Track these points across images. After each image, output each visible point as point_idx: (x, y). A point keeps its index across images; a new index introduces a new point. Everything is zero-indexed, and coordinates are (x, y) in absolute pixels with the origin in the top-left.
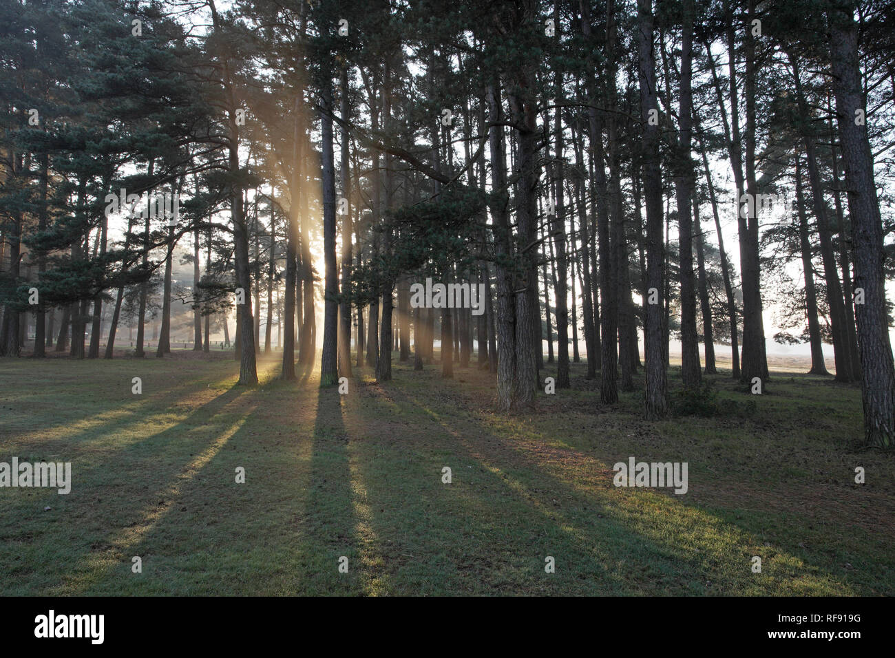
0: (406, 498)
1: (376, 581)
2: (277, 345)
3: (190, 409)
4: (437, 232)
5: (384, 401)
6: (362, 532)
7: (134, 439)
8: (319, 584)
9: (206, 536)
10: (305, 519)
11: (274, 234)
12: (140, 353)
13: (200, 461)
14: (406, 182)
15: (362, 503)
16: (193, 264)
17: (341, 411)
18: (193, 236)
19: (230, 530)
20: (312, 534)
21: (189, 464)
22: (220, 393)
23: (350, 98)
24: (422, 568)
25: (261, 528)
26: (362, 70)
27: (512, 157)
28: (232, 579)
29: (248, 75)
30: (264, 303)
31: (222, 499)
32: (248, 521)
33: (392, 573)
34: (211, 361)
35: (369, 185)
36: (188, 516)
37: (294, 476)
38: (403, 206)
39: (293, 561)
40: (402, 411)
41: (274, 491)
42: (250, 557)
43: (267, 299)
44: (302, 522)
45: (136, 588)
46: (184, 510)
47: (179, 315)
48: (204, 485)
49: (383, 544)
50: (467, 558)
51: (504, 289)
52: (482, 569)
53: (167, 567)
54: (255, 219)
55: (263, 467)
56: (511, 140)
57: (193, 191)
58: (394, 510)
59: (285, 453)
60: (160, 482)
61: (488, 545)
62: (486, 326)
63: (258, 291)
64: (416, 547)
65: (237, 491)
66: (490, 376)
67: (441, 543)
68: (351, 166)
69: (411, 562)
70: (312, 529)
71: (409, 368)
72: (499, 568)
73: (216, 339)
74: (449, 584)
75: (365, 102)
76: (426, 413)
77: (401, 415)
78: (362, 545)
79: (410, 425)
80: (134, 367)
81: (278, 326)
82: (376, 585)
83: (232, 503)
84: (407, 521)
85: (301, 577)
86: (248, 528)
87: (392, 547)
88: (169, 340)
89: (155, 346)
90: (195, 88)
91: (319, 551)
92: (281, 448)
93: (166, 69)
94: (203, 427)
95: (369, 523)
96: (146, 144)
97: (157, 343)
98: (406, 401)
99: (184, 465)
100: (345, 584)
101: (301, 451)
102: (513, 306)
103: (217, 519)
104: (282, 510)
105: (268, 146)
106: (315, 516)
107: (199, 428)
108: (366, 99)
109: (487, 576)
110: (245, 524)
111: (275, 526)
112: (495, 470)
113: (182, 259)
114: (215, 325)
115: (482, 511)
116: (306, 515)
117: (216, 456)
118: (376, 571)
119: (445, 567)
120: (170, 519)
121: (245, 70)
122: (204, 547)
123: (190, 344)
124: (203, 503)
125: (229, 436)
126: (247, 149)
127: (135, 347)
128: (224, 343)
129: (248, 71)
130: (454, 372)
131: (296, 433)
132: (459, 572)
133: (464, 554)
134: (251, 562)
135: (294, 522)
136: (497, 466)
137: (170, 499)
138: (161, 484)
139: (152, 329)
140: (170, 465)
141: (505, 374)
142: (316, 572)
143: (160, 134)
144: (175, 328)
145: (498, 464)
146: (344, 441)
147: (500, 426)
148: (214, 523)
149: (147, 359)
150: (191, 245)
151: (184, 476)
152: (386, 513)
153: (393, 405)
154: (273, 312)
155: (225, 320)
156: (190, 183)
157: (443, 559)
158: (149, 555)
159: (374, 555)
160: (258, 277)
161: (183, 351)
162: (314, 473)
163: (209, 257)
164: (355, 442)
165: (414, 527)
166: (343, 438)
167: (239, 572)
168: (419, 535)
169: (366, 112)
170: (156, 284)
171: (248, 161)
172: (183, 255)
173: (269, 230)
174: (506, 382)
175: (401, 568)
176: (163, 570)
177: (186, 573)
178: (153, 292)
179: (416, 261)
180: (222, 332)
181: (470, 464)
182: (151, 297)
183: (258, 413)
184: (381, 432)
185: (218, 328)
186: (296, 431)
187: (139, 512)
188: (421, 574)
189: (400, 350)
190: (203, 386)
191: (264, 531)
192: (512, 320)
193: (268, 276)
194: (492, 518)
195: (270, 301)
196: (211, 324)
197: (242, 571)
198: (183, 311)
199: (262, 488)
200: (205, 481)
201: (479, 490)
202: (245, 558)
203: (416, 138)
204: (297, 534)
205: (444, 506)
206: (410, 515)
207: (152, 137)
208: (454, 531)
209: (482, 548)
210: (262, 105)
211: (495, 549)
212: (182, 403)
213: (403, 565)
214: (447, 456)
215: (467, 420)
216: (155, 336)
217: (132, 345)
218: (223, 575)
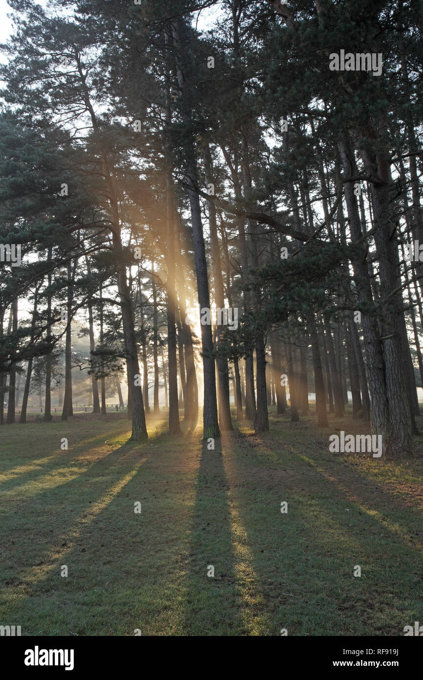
0: (285, 539)
1: (257, 619)
2: (165, 405)
3: (90, 462)
4: (300, 285)
5: (262, 450)
6: (244, 572)
7: (43, 489)
8: (204, 620)
9: (103, 574)
10: (190, 559)
11: (156, 304)
12: (48, 417)
13: (97, 507)
14: (271, 246)
15: (243, 544)
16: (88, 337)
17: (222, 460)
18: (88, 312)
19: (123, 569)
20: (197, 573)
21: (88, 510)
22: (115, 449)
23: (215, 176)
24: (302, 607)
25: (151, 567)
26: (223, 149)
27: (371, 213)
28: (124, 614)
29: (126, 167)
30: (151, 367)
31: (117, 540)
32: (139, 561)
33: (273, 611)
34: (108, 422)
35: (238, 252)
36: (87, 556)
37: (180, 519)
38: (267, 265)
39: (180, 598)
40: (280, 459)
41: (162, 533)
42: (141, 594)
43: (154, 363)
44: (187, 562)
45: (42, 620)
46: (84, 550)
47: (79, 382)
48: (101, 529)
49: (264, 583)
50: (347, 599)
51: (371, 336)
52: (364, 611)
53: (69, 602)
54: (139, 292)
55: (152, 512)
56: (369, 197)
57: (86, 272)
58: (274, 551)
59: (172, 500)
60: (64, 526)
61: (370, 586)
62: (357, 377)
63: (144, 357)
64: (296, 587)
65: (129, 534)
66: (365, 424)
67: (320, 584)
68: (219, 235)
69: (292, 601)
70: (197, 568)
71: (285, 420)
72: (381, 611)
73: (112, 402)
74: (329, 625)
75: (229, 178)
76: (302, 460)
77: (278, 462)
78: (243, 584)
79: (288, 471)
80: (43, 429)
81: (164, 388)
82: (258, 623)
83: (125, 545)
84: (287, 561)
85: (187, 613)
86: (140, 568)
87: (272, 587)
88: (72, 405)
89: (60, 411)
90: (81, 182)
91: (203, 589)
92: (169, 495)
93: (57, 168)
94: (100, 478)
95: (251, 563)
96: (44, 234)
97: (62, 408)
98: (284, 449)
99: (84, 511)
100: (228, 621)
101: (187, 496)
102: (381, 352)
103: (112, 559)
104: (169, 551)
105: (146, 227)
106: (200, 556)
107: (97, 479)
108: (229, 175)
109: (369, 618)
110: (136, 563)
111: (163, 565)
112: (372, 513)
113: (79, 333)
114: (110, 390)
115: (361, 553)
116: (191, 555)
117: (111, 503)
118: (258, 609)
119: (325, 607)
120: (72, 558)
121: (123, 162)
122: (100, 584)
123: (90, 408)
124: (100, 544)
125: (123, 485)
126: (129, 231)
127: (44, 412)
128: (119, 406)
129: (124, 163)
130: (329, 422)
131: (182, 482)
132: (340, 612)
133: (345, 595)
134: (141, 598)
135: (180, 562)
136: (375, 509)
137: (71, 541)
138: (64, 528)
139: (57, 396)
140: (72, 511)
141: (378, 420)
142: (201, 609)
143: (54, 224)
144: (77, 395)
145: (375, 507)
146: (225, 488)
147: (377, 471)
148: (109, 562)
149: (54, 422)
150: (86, 320)
151: (84, 521)
152: (266, 553)
153: (270, 453)
154: (159, 375)
155: (118, 385)
156: (83, 266)
157: (323, 599)
158: (53, 591)
159: (255, 593)
160: (145, 343)
161: (84, 414)
162: (198, 516)
163: (102, 328)
164: (236, 488)
165: (294, 567)
166: (224, 485)
167: (131, 607)
168: (299, 575)
169: (230, 187)
170: (58, 355)
171: (130, 242)
172: (80, 329)
173: (151, 301)
174: (380, 427)
175: (282, 607)
176: (65, 604)
177: (84, 607)
178: (56, 363)
179: (282, 314)
180: (117, 396)
181: (347, 507)
182: (54, 367)
183: (148, 464)
184: (261, 478)
185: (113, 393)
186: (182, 479)
187: (45, 552)
188: (302, 614)
189: (277, 404)
190: (100, 443)
191: (154, 570)
192: (381, 366)
193: (153, 343)
194: (371, 559)
195: (156, 365)
196: (107, 389)
197: (134, 607)
198: (83, 379)
199: (152, 531)
200: (101, 525)
201: (358, 532)
202: (136, 595)
203: (278, 205)
204: (183, 573)
205: (323, 547)
206: (290, 555)
207: (47, 227)
208: (334, 572)
209: (363, 589)
210: (139, 191)
211: (377, 591)
212: (83, 458)
213: (284, 604)
214: (325, 499)
215: (342, 465)
216: (60, 402)
217: (42, 411)
218: (116, 610)
